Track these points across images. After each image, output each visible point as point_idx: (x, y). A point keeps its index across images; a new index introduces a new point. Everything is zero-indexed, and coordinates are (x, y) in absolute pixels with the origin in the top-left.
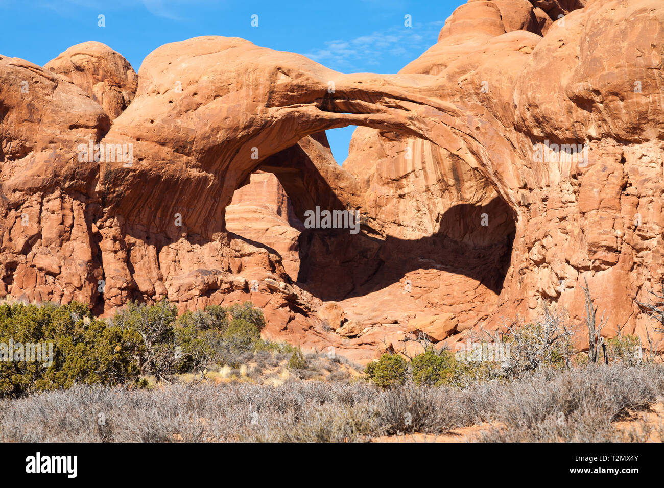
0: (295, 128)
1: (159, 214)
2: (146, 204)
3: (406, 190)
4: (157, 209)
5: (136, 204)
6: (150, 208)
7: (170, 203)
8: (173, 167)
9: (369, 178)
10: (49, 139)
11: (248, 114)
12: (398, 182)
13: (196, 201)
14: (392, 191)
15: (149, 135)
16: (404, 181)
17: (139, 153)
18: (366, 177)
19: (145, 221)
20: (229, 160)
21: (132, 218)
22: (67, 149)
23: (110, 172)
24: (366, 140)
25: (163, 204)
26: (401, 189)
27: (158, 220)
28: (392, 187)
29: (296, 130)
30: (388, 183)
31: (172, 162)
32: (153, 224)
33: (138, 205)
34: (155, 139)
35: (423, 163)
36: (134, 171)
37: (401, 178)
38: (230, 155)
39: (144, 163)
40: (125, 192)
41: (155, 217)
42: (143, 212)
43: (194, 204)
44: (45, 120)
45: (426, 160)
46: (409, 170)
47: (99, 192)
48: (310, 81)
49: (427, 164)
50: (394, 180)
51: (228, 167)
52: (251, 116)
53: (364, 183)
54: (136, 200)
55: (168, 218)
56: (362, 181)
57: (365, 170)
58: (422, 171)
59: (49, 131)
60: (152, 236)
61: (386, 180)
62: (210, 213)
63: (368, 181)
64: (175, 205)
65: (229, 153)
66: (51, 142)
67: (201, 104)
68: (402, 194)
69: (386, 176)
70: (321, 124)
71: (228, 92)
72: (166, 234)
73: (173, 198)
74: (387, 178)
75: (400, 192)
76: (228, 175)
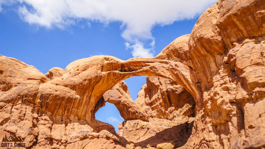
0: (112, 78)
1: (66, 112)
2: (60, 108)
4: (65, 110)
5: (55, 107)
6: (62, 109)
7: (70, 107)
8: (70, 94)
10: (18, 82)
11: (95, 74)
13: (80, 107)
15: (61, 83)
17: (55, 88)
19: (60, 114)
20: (91, 92)
21: (55, 113)
22: (24, 86)
23: (43, 95)
25: (67, 108)
27: (66, 114)
29: (112, 79)
31: (69, 92)
32: (64, 115)
33: (56, 108)
34: (63, 84)
35: (158, 96)
36: (53, 94)
38: (91, 90)
39: (58, 92)
40: (49, 102)
41: (65, 113)
42: (59, 111)
43: (79, 108)
44: (17, 76)
46: (154, 99)
47: (39, 102)
48: (115, 61)
51: (91, 95)
52: (96, 75)
54: (55, 106)
55: (70, 113)
57: (141, 102)
59: (18, 80)
60: (64, 120)
62: (86, 112)
63: (142, 105)
64: (72, 108)
65: (90, 89)
66: (18, 84)
67: (80, 73)
68: (152, 107)
70: (121, 76)
71: (89, 68)
72: (70, 119)
73: (71, 106)
74: (148, 103)
76: (91, 98)
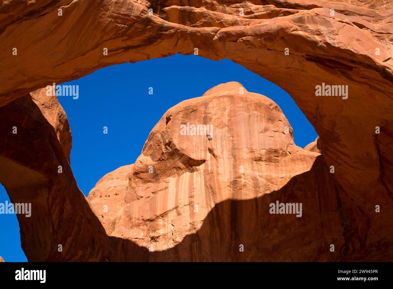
3: (161, 232)
9: (115, 220)
12: (152, 223)
14: (142, 234)
16: (160, 222)
18: (112, 219)
24: (112, 188)
26: (154, 231)
28: (143, 230)
30: (138, 225)
35: (191, 197)
37: (157, 217)
45: (195, 193)
46: (170, 207)
49: (195, 197)
50: (148, 220)
53: (109, 224)
56: (108, 222)
57: (111, 212)
58: (188, 207)
61: (137, 221)
63: (114, 223)
68: (156, 235)
69: (137, 217)
74: (138, 219)
75: (152, 234)
